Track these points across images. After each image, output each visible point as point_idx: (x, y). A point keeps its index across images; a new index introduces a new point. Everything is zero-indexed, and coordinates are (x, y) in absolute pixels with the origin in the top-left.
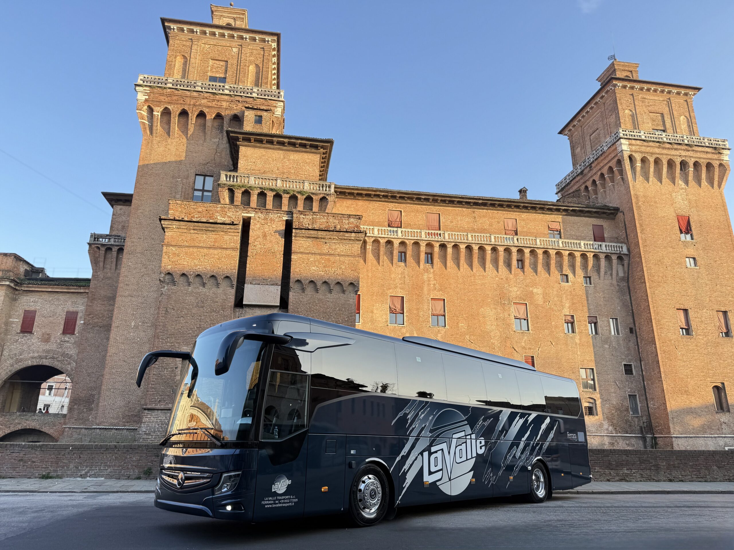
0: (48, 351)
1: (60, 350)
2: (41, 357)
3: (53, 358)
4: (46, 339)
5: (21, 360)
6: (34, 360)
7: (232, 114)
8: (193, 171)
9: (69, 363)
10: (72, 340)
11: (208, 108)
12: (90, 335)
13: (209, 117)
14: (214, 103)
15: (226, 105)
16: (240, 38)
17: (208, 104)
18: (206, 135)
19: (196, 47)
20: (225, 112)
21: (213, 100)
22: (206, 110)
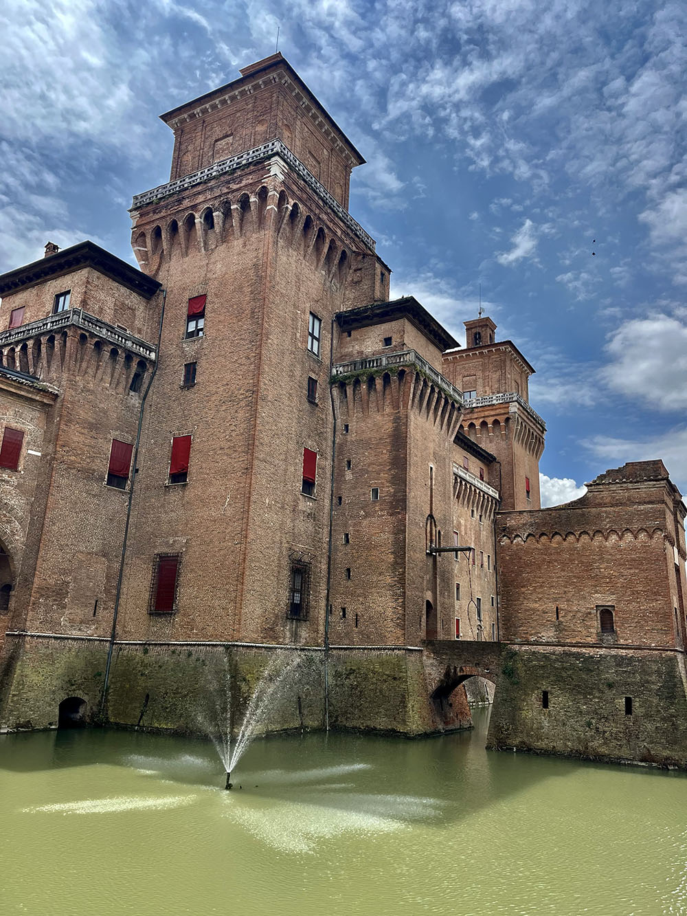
7: (342, 248)
8: (308, 305)
9: (9, 522)
10: (14, 480)
11: (328, 227)
12: (64, 481)
13: (328, 241)
14: (331, 225)
15: (339, 233)
16: (333, 140)
17: (328, 223)
18: (318, 261)
19: (298, 123)
20: (338, 243)
21: (332, 221)
22: (326, 231)
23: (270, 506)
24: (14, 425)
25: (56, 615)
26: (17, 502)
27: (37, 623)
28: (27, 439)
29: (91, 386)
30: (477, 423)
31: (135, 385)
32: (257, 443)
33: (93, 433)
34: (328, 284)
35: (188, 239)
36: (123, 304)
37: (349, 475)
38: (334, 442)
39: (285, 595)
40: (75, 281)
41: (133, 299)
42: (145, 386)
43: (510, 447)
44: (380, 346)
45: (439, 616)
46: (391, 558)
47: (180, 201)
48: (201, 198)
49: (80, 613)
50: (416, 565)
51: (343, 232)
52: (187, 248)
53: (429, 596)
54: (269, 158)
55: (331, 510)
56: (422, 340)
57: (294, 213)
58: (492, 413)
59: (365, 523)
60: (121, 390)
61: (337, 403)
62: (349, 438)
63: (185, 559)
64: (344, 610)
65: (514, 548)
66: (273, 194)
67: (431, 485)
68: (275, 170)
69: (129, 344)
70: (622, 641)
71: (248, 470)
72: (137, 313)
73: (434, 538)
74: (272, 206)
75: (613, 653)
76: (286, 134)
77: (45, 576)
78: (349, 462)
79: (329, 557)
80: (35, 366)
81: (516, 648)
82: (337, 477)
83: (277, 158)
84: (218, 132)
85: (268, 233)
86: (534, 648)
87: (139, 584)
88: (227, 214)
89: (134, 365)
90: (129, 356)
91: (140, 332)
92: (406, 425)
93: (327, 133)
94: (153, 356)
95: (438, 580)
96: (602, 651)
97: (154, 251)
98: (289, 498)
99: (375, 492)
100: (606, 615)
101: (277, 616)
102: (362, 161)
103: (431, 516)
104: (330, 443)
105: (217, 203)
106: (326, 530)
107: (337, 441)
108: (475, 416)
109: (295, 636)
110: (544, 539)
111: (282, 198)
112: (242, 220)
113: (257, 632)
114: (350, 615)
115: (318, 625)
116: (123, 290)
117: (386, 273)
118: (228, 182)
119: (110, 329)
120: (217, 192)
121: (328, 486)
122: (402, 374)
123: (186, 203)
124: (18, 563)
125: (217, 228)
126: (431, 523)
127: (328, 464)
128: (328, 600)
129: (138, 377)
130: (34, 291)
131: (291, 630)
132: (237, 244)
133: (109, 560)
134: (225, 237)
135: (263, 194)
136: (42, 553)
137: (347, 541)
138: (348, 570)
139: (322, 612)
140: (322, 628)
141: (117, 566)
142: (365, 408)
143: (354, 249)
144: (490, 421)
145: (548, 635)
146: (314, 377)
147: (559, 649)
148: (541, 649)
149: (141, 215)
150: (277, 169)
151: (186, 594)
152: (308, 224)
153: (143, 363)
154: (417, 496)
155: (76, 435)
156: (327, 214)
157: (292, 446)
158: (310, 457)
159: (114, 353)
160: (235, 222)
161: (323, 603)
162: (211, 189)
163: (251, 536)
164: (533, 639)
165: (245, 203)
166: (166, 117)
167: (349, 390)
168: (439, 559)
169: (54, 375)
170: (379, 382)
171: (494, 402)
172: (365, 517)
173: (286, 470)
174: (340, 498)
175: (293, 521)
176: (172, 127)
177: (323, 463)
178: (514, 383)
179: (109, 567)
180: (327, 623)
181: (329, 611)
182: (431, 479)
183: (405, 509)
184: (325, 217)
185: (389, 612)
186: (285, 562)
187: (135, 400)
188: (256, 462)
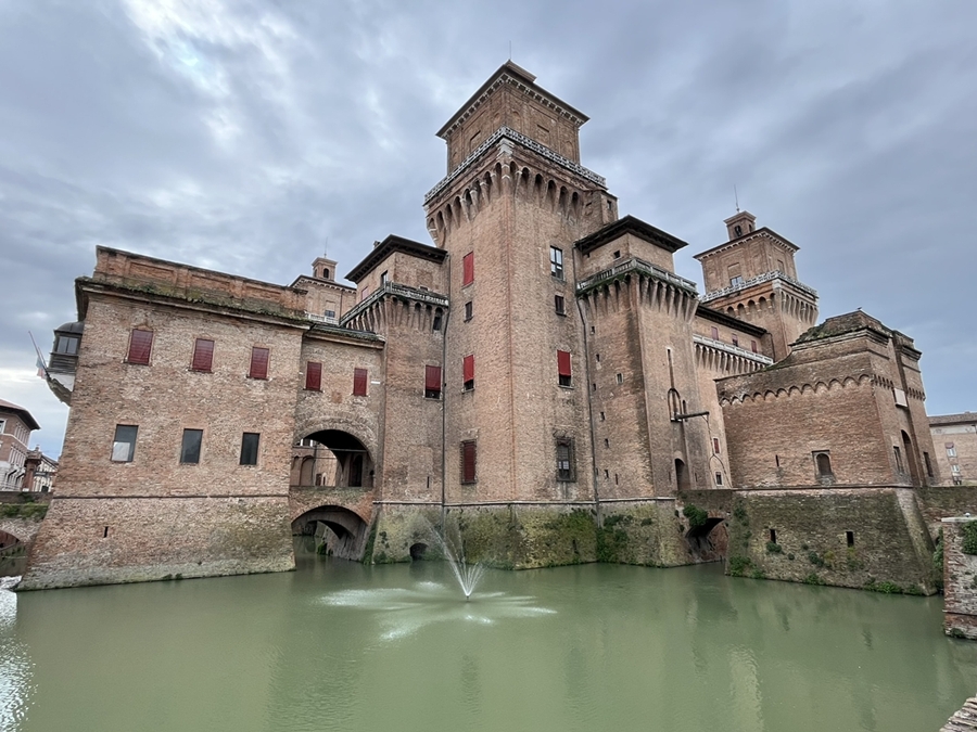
0: (341, 414)
1: (353, 413)
2: (333, 420)
3: (346, 422)
4: (337, 399)
5: (312, 423)
6: (326, 423)
7: (573, 191)
8: (548, 241)
9: (365, 430)
10: (365, 402)
11: (557, 179)
12: (395, 399)
13: (558, 189)
14: (560, 176)
15: (568, 180)
16: (558, 110)
17: (557, 175)
18: (553, 206)
19: (525, 107)
20: (569, 188)
21: (560, 173)
22: (556, 181)
23: (531, 399)
24: (359, 366)
25: (401, 489)
26: (368, 416)
27: (389, 495)
28: (369, 374)
29: (405, 332)
30: (745, 303)
31: (437, 325)
32: (513, 353)
33: (411, 363)
34: (565, 221)
35: (459, 216)
36: (422, 271)
37: (599, 367)
38: (585, 342)
39: (553, 465)
40: (388, 264)
41: (431, 266)
42: (444, 324)
43: (778, 319)
44: (612, 260)
45: (690, 471)
46: (637, 428)
47: (450, 190)
48: (462, 184)
49: (418, 486)
50: (660, 432)
51: (572, 178)
52: (459, 221)
53: (679, 455)
54: (498, 141)
55: (589, 395)
56: (650, 247)
57: (526, 174)
58: (757, 292)
59: (615, 402)
60: (427, 330)
61: (584, 311)
62: (596, 337)
63: (478, 443)
64: (606, 471)
65: (734, 408)
66: (505, 167)
67: (670, 364)
68: (503, 148)
69: (428, 298)
70: (839, 482)
71: (509, 374)
72: (434, 275)
73: (678, 407)
74: (505, 176)
75: (833, 493)
76: (516, 118)
77: (390, 462)
78: (598, 356)
79: (592, 432)
80: (372, 325)
81: (744, 493)
82: (590, 370)
83: (504, 139)
84: (472, 132)
85: (506, 196)
86: (759, 493)
87: (454, 463)
88: (479, 190)
89: (433, 311)
90: (429, 306)
91: (437, 287)
92: (637, 318)
93: (552, 106)
94: (447, 303)
95: (687, 442)
96: (822, 492)
97: (440, 230)
98: (548, 391)
99: (619, 375)
100: (822, 458)
101: (547, 480)
102: (586, 119)
103: (673, 390)
104: (581, 343)
105: (471, 184)
106: (586, 412)
107: (588, 341)
108: (743, 297)
109: (566, 493)
110: (758, 397)
111: (513, 167)
112: (488, 191)
113: (531, 492)
114: (612, 476)
115: (587, 484)
116: (422, 261)
117: (613, 201)
118: (476, 167)
119: (413, 290)
120: (471, 176)
121: (584, 377)
122: (628, 279)
123: (454, 190)
124: (374, 455)
125: (474, 203)
126: (674, 396)
127: (581, 360)
128: (594, 465)
129: (438, 319)
130: (370, 275)
131: (562, 489)
132: (487, 209)
133: (434, 449)
134: (479, 208)
135: (498, 168)
136: (386, 448)
137: (604, 418)
138: (607, 440)
139: (590, 475)
140: (591, 487)
141: (440, 452)
142: (605, 311)
143: (585, 189)
144: (756, 299)
145: (771, 480)
146: (559, 294)
147: (783, 492)
148: (766, 493)
149: (430, 206)
150: (506, 149)
151: (482, 468)
152: (539, 180)
153: (440, 310)
154: (656, 375)
155: (399, 367)
156: (554, 168)
157: (546, 350)
158: (563, 359)
159: (418, 306)
160: (484, 194)
161: (590, 468)
162: (467, 175)
163: (517, 422)
164: (757, 485)
165: (488, 179)
166: (439, 134)
167: (591, 299)
168: (685, 424)
169: (382, 329)
170: (612, 289)
171: (758, 282)
172: (615, 397)
173: (542, 370)
174: (595, 385)
175: (553, 408)
176: (444, 138)
177: (576, 359)
178: (777, 263)
179: (434, 454)
180: (595, 483)
181: (596, 473)
182: (670, 359)
183: (643, 387)
184: (553, 172)
185: (640, 472)
186: (550, 439)
187: (438, 335)
188: (514, 367)
